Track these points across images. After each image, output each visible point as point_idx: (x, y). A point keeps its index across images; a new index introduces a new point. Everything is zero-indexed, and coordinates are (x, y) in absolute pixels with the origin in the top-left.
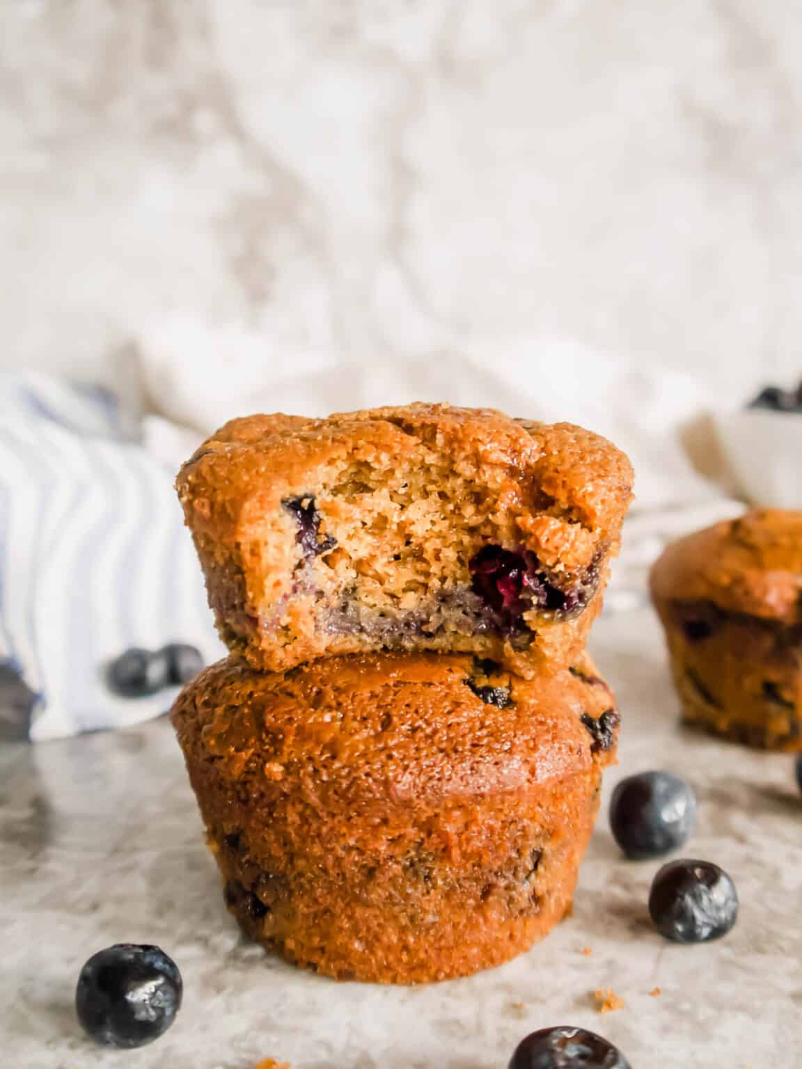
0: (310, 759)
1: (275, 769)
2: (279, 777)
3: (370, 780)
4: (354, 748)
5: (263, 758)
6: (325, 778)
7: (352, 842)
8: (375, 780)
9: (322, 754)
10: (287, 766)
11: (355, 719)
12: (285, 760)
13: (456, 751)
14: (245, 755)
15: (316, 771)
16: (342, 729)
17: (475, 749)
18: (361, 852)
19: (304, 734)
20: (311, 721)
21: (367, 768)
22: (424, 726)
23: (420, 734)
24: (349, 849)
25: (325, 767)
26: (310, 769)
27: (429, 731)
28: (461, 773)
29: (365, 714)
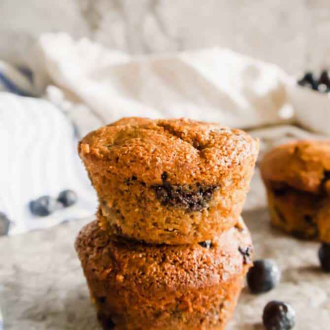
0: (134, 274)
1: (120, 278)
2: (122, 281)
3: (158, 284)
4: (152, 270)
5: (115, 272)
6: (140, 282)
7: (150, 305)
8: (160, 284)
9: (139, 272)
10: (125, 276)
11: (151, 256)
12: (124, 274)
13: (191, 270)
14: (108, 271)
15: (136, 279)
16: (147, 261)
17: (199, 270)
18: (153, 309)
19: (131, 263)
20: (134, 257)
21: (157, 279)
22: (179, 260)
23: (177, 264)
24: (149, 307)
25: (140, 277)
26: (134, 278)
27: (181, 262)
28: (194, 280)
29: (155, 254)
